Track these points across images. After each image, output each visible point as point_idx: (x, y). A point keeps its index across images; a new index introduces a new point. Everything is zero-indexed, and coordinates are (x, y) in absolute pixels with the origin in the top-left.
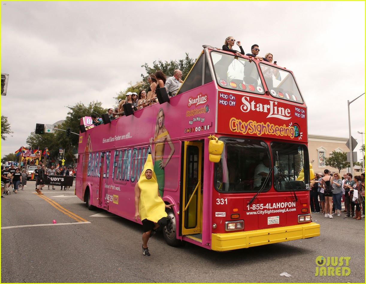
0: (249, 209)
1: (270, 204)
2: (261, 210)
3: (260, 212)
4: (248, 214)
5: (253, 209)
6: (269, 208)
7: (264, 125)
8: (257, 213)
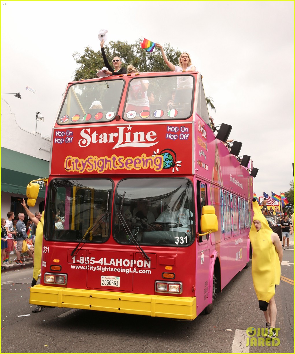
0: (74, 262)
1: (105, 259)
2: (92, 265)
3: (89, 268)
4: (73, 267)
5: (80, 262)
6: (103, 264)
7: (108, 159)
8: (85, 267)
